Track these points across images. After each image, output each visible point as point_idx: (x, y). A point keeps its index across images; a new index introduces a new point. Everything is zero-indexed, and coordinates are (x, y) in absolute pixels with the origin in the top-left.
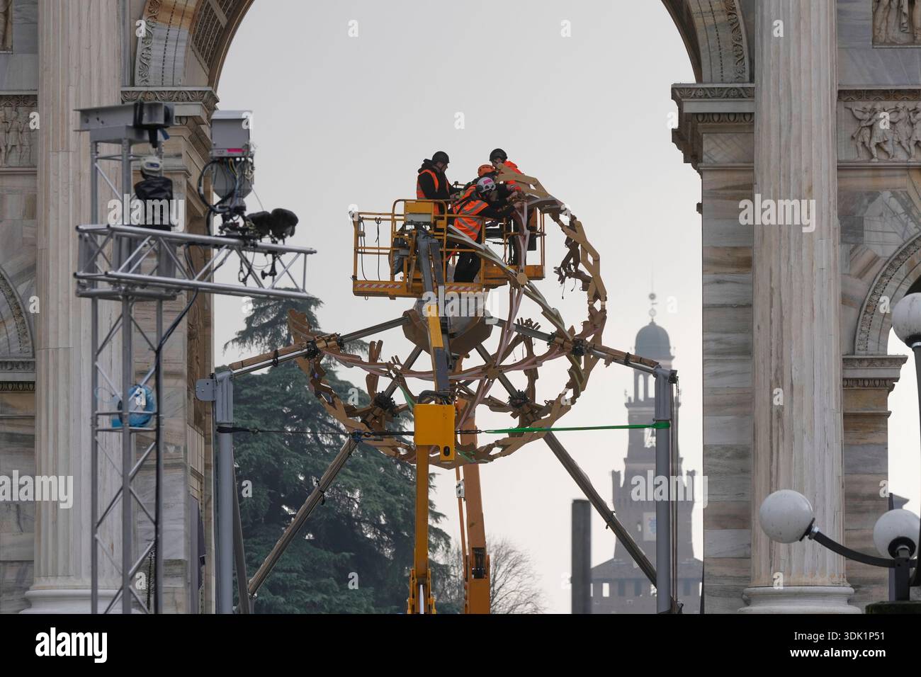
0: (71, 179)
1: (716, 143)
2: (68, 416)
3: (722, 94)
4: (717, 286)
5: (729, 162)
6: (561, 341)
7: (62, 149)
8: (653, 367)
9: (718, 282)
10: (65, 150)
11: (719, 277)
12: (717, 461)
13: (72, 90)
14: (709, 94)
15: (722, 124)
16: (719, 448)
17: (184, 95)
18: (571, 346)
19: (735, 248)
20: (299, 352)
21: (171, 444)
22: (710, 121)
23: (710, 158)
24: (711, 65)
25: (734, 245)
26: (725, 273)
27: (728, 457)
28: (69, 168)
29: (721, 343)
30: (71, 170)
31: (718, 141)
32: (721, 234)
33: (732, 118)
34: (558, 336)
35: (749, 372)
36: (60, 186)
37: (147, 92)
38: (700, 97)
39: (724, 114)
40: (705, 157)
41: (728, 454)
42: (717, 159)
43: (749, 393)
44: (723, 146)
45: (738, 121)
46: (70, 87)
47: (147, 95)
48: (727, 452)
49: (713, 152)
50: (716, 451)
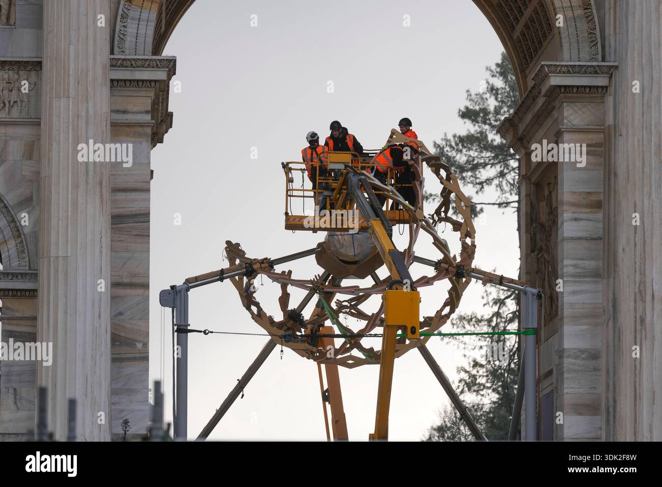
0: (71, 120)
1: (574, 110)
2: (66, 313)
3: (581, 70)
4: (574, 223)
5: (585, 125)
6: (446, 266)
7: (64, 95)
8: (522, 286)
9: (576, 219)
10: (66, 96)
11: (576, 215)
12: (574, 361)
13: (72, 48)
14: (571, 70)
15: (580, 95)
16: (576, 351)
17: (154, 62)
18: (455, 270)
19: (589, 193)
20: (240, 271)
21: (140, 342)
22: (570, 93)
23: (570, 122)
24: (570, 49)
25: (588, 191)
26: (581, 213)
27: (583, 358)
28: (69, 111)
29: (577, 268)
30: (71, 112)
31: (576, 109)
32: (578, 182)
33: (587, 90)
34: (443, 263)
35: (600, 291)
36: (62, 125)
37: (124, 59)
38: (564, 73)
39: (582, 86)
40: (565, 121)
41: (583, 356)
42: (575, 122)
43: (599, 308)
44: (580, 112)
45: (592, 93)
46: (71, 45)
47: (125, 62)
48: (583, 354)
49: (571, 118)
50: (574, 353)
